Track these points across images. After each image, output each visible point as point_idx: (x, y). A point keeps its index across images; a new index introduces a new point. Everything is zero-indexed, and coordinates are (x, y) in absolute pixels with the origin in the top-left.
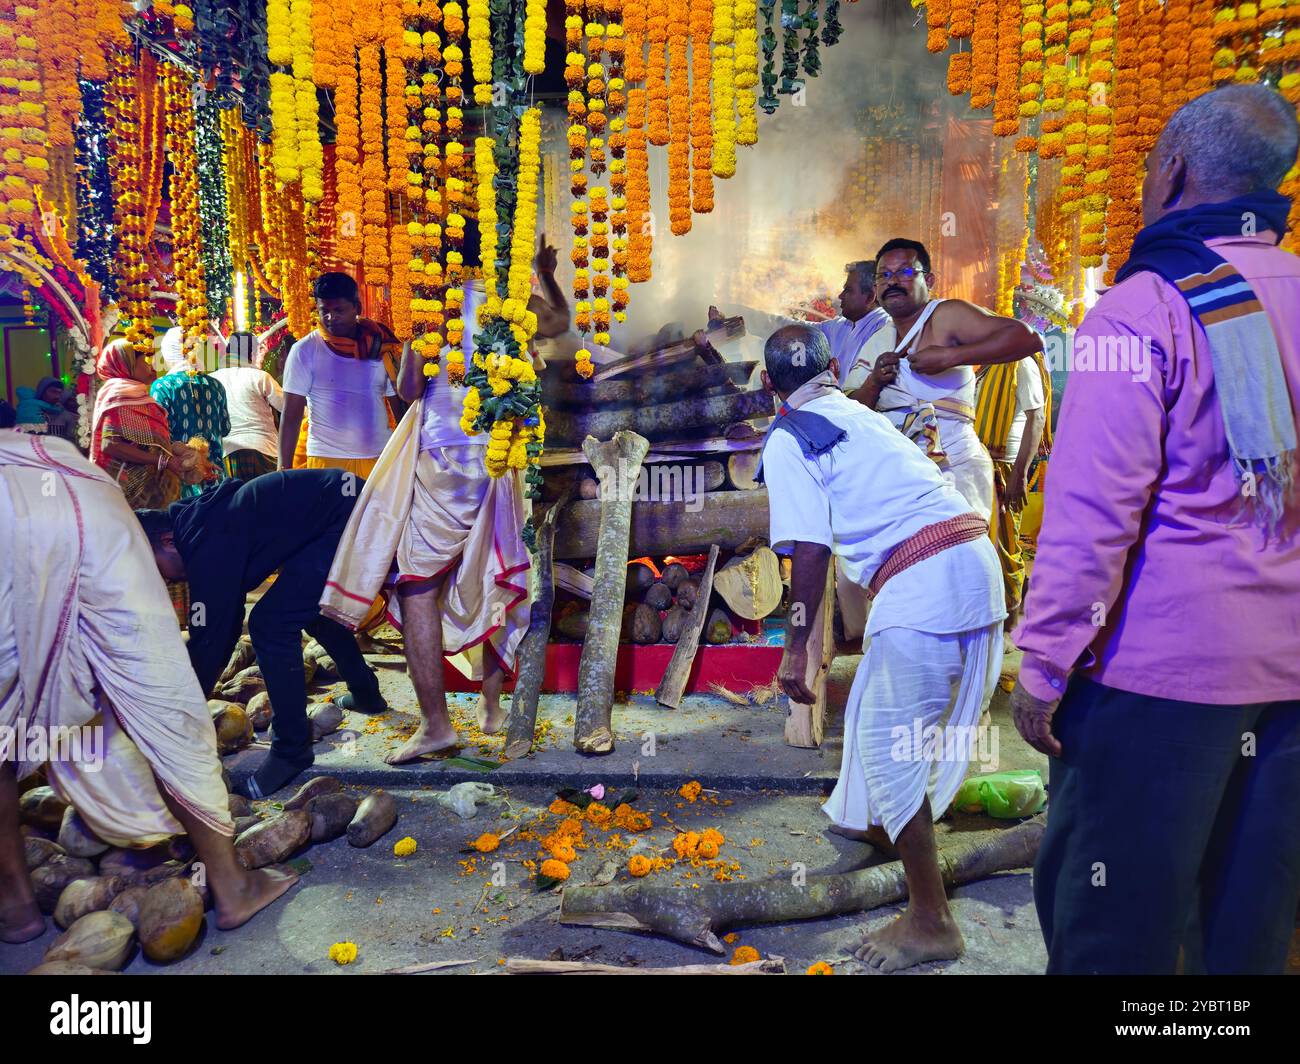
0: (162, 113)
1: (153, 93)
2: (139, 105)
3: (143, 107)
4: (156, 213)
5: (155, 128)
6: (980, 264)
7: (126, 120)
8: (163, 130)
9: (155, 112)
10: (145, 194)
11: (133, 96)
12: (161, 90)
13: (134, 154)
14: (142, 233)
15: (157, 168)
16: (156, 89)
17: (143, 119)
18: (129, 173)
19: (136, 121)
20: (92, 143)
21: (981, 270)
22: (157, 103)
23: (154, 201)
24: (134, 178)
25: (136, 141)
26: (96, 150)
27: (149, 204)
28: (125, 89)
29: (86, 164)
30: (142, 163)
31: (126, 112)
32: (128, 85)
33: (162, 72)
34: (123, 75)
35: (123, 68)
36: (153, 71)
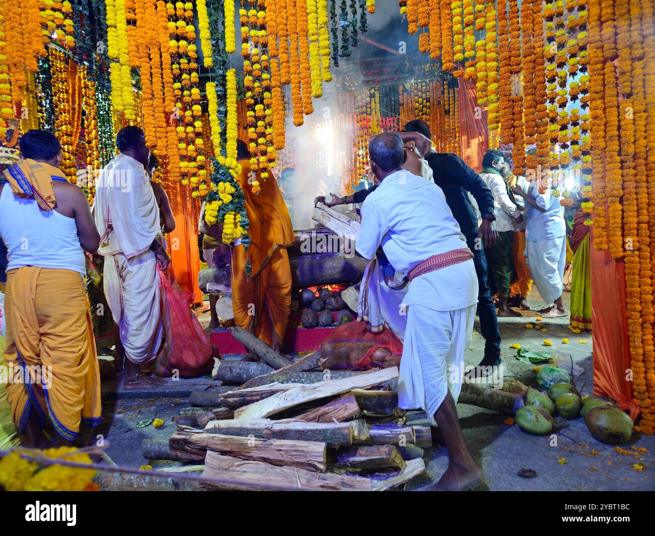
0: (80, 88)
1: (75, 79)
2: (69, 86)
3: (71, 86)
4: (79, 134)
5: (77, 95)
6: (480, 137)
7: (63, 92)
8: (81, 96)
9: (77, 88)
10: (73, 126)
11: (65, 81)
12: (79, 78)
13: (67, 108)
14: (72, 144)
15: (79, 114)
16: (77, 78)
17: (70, 91)
18: (64, 117)
19: (67, 92)
20: (46, 103)
21: (481, 141)
22: (77, 84)
23: (77, 129)
24: (67, 119)
25: (68, 102)
26: (48, 106)
27: (75, 130)
28: (62, 78)
29: (43, 113)
30: (71, 112)
31: (63, 89)
32: (63, 76)
33: (79, 69)
34: (61, 72)
35: (61, 68)
36: (76, 69)
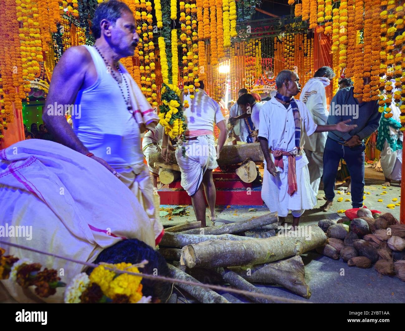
0: (78, 42)
1: (75, 36)
2: (72, 40)
7: (68, 44)
9: (76, 42)
11: (70, 37)
12: (77, 35)
17: (73, 43)
19: (71, 44)
20: (59, 51)
22: (76, 39)
26: (60, 53)
28: (67, 35)
29: (58, 57)
31: (68, 42)
32: (68, 34)
33: (77, 30)
34: (67, 31)
35: (67, 29)
36: (75, 29)
